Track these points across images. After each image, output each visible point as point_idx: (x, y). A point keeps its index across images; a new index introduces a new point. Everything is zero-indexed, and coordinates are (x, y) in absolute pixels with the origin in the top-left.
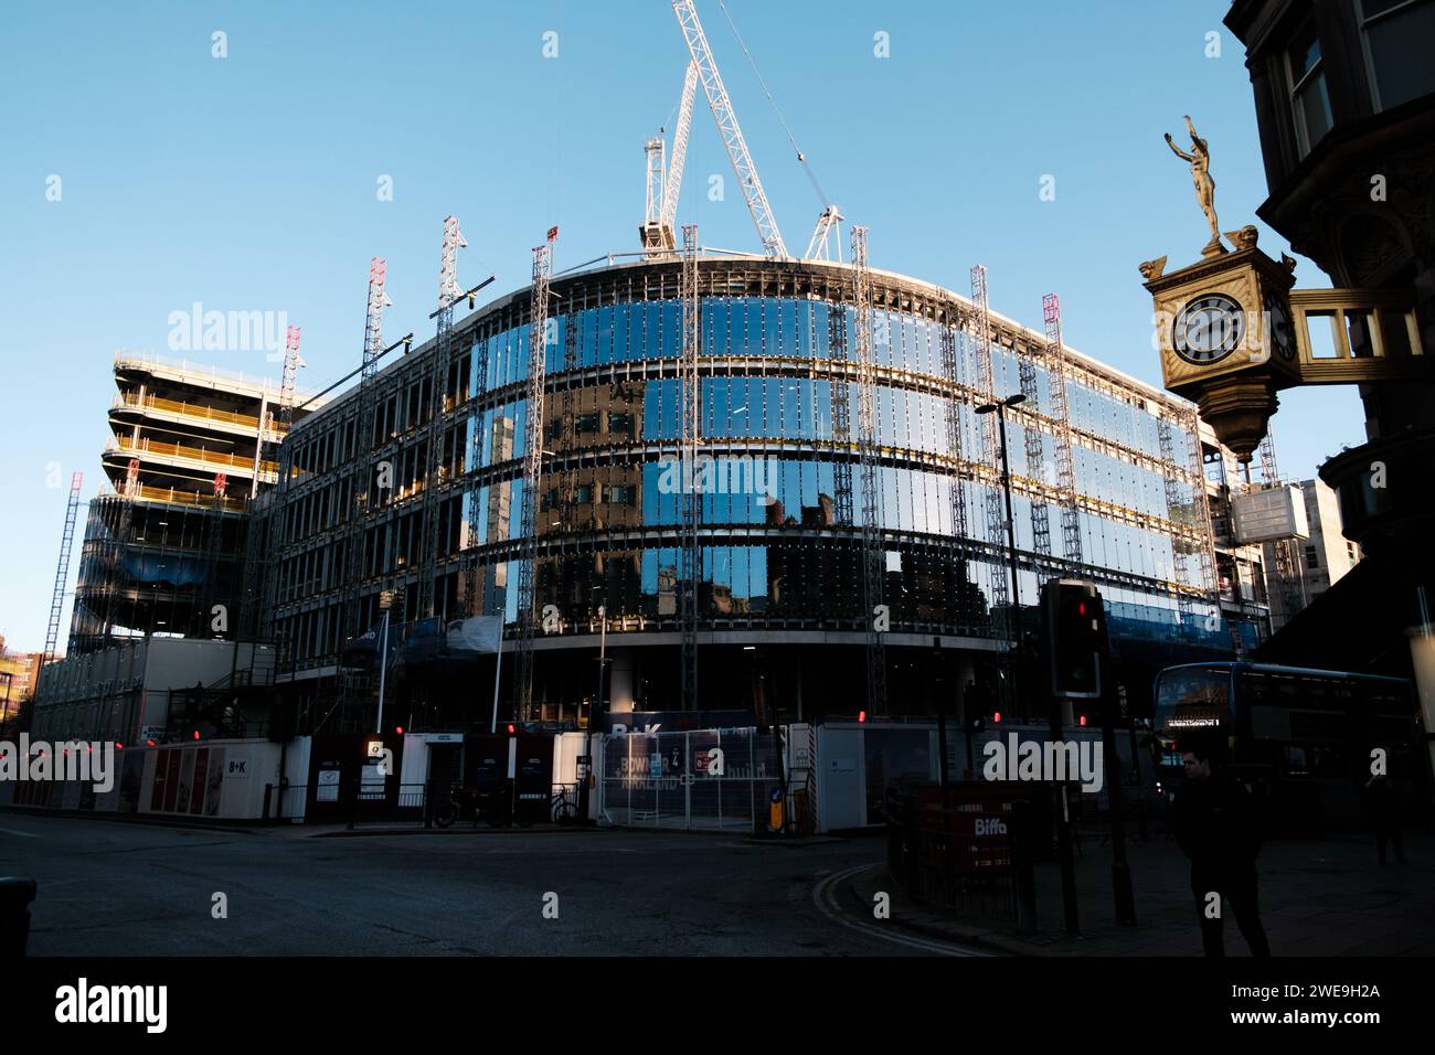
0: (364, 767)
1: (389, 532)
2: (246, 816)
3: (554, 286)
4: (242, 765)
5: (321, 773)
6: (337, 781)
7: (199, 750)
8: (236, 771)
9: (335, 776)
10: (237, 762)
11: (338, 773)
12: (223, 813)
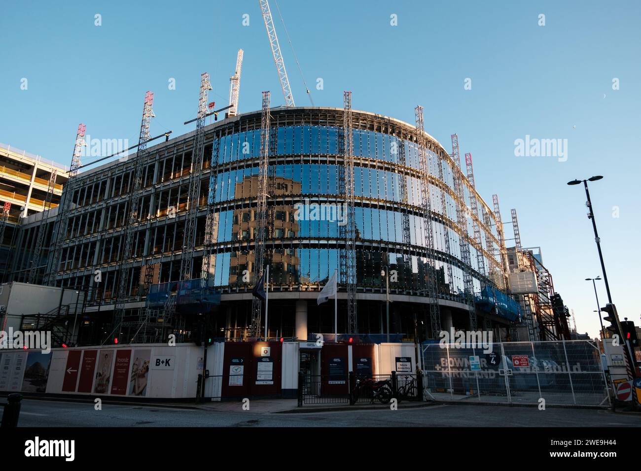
0: (259, 363)
1: (148, 234)
2: (173, 396)
3: (272, 113)
4: (167, 362)
5: (232, 367)
6: (242, 372)
7: (118, 351)
8: (162, 366)
9: (241, 369)
10: (163, 358)
11: (242, 367)
12: (148, 394)
